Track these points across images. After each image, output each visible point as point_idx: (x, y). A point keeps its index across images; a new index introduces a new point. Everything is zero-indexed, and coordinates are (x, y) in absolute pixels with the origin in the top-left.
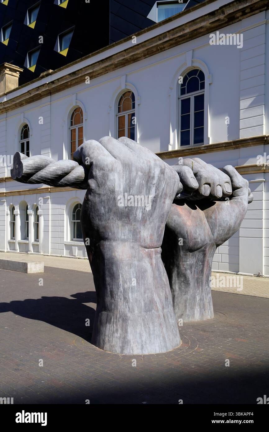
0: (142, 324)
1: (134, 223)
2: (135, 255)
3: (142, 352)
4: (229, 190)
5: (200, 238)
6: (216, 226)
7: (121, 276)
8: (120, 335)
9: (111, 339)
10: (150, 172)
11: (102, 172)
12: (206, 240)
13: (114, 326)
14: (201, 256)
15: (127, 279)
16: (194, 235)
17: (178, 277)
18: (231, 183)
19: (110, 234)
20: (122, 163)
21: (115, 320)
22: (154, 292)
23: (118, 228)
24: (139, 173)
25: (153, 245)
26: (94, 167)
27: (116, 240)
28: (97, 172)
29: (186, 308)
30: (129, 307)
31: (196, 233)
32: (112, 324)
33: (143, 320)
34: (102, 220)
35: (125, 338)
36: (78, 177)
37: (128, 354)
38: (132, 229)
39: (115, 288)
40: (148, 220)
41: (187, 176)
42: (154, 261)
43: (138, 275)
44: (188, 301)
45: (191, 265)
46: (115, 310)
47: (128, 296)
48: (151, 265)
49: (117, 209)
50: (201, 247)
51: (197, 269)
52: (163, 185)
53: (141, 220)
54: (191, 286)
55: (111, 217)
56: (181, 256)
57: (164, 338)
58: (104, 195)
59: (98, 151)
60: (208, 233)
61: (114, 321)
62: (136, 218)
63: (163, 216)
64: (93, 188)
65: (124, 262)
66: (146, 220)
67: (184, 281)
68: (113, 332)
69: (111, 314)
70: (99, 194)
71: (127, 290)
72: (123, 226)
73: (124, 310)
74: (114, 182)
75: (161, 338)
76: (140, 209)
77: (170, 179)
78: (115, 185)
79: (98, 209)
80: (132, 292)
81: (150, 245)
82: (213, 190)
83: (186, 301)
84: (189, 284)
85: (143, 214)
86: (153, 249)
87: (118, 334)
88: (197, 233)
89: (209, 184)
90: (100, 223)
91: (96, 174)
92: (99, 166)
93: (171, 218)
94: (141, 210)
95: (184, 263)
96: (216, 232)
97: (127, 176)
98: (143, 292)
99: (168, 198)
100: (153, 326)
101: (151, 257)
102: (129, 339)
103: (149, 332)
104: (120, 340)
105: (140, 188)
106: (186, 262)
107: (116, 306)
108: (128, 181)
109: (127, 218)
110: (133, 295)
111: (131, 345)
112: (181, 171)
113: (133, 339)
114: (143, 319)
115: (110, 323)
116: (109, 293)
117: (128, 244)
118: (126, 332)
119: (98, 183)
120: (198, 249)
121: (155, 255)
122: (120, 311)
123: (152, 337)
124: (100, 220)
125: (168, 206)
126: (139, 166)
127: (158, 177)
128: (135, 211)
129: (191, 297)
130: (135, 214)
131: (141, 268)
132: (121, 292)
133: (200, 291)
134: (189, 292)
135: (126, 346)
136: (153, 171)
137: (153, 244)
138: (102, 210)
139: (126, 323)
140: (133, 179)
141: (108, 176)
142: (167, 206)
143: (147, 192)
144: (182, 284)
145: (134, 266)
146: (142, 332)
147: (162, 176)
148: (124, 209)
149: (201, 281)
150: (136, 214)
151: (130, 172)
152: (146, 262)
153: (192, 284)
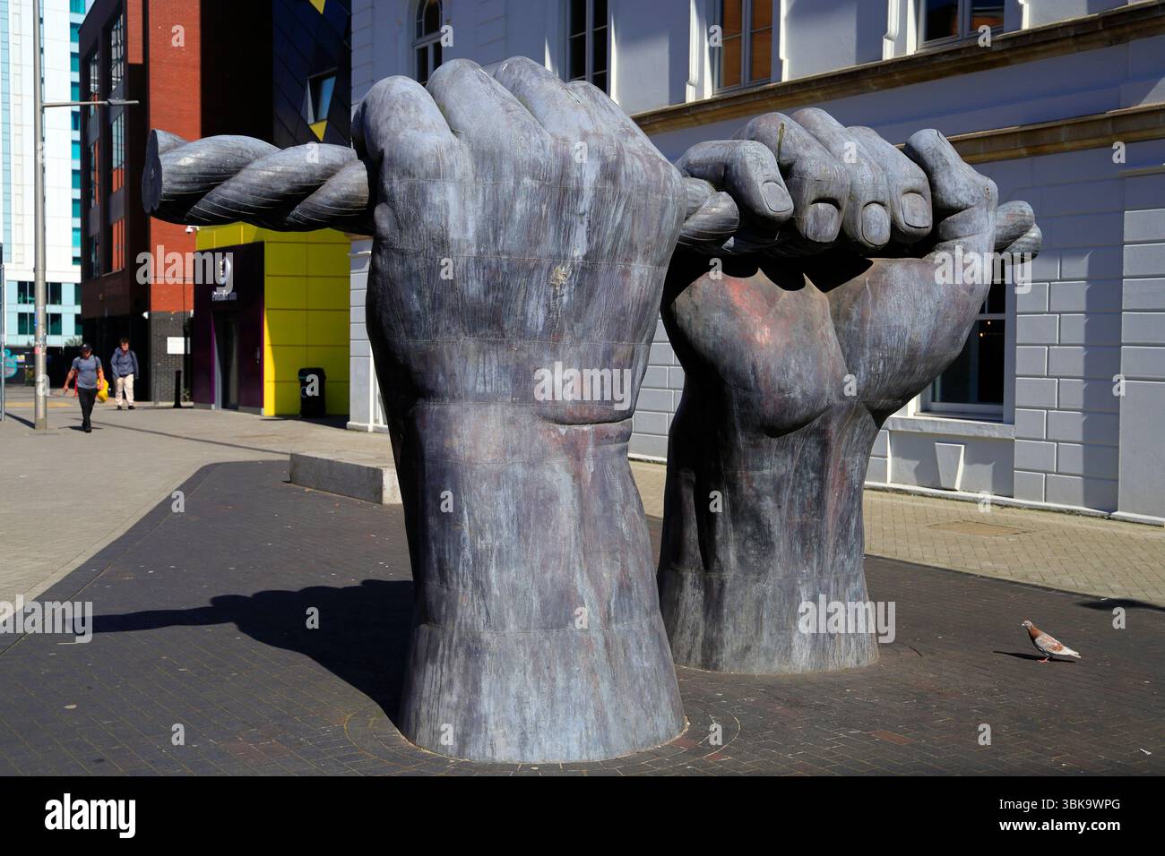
0: (530, 668)
1: (517, 344)
2: (519, 444)
3: (522, 755)
4: (917, 216)
5: (801, 387)
6: (863, 345)
7: (465, 513)
8: (459, 697)
9: (434, 711)
10: (564, 175)
11: (407, 180)
12: (823, 394)
13: (444, 670)
14: (813, 452)
15: (484, 524)
16: (778, 378)
17: (735, 521)
18: (928, 193)
19: (441, 378)
20: (472, 151)
21: (447, 652)
22: (577, 568)
23: (466, 358)
24: (527, 181)
25: (586, 413)
26: (386, 165)
27: (460, 398)
28: (395, 184)
29: (759, 629)
30: (488, 613)
31: (785, 373)
32: (439, 664)
33: (534, 654)
34: (416, 334)
35: (471, 708)
36: (347, 197)
37: (477, 759)
38: (510, 363)
39: (449, 550)
40: (566, 331)
41: (751, 179)
42: (589, 466)
43: (524, 511)
44: (769, 603)
45: (776, 481)
46: (448, 623)
47: (487, 577)
48: (574, 477)
49: (460, 298)
50: (808, 420)
51: (802, 494)
52: (617, 215)
53: (542, 332)
54: (777, 554)
55: (442, 327)
56: (739, 450)
57: (601, 716)
58: (417, 255)
59: (402, 114)
60: (834, 372)
61: (444, 654)
62: (526, 326)
63: (622, 318)
64: (384, 234)
65: (478, 467)
66: (561, 333)
67: (754, 533)
68: (440, 691)
69: (439, 633)
70: (403, 253)
71: (484, 558)
72: (480, 351)
73: (473, 619)
74: (444, 212)
75: (591, 715)
76: (539, 297)
77: (646, 195)
78: (447, 223)
79: (401, 299)
80: (501, 564)
81: (577, 414)
82: (851, 222)
83: (760, 603)
84: (772, 544)
85: (549, 312)
86: (586, 428)
87: (451, 694)
88: (791, 373)
89: (833, 201)
90: (411, 343)
91: (391, 188)
92: (398, 162)
93: (706, 320)
94: (542, 300)
95: (751, 473)
96: (862, 368)
97: (487, 190)
98: (537, 561)
99: (639, 257)
100: (565, 676)
101: (578, 451)
102: (483, 712)
103: (552, 693)
104: (456, 714)
105: (533, 229)
106: (760, 468)
107: (452, 608)
108: (490, 209)
109: (495, 329)
110: (505, 576)
111: (489, 732)
112: (732, 160)
113: (494, 713)
114: (532, 651)
115: (434, 662)
116: (435, 566)
117: (496, 410)
118: (476, 689)
119: (396, 216)
120: (796, 426)
121: (597, 445)
122: (460, 624)
123: (561, 708)
124: (410, 333)
125: (640, 284)
126: (526, 158)
127: (596, 188)
128: (520, 303)
129: (778, 590)
130: (522, 313)
131: (538, 489)
132: (466, 563)
133: (812, 569)
134: (771, 571)
135: (473, 735)
136: (575, 171)
137: (587, 411)
138: (415, 304)
139: (477, 662)
140: (505, 202)
141: (424, 193)
142: (637, 283)
143: (559, 242)
144: (750, 544)
145: (510, 483)
146: (526, 693)
147: (609, 185)
148: (482, 296)
149: (816, 536)
150: (524, 314)
151: (498, 177)
152: (557, 467)
153: (781, 547)
